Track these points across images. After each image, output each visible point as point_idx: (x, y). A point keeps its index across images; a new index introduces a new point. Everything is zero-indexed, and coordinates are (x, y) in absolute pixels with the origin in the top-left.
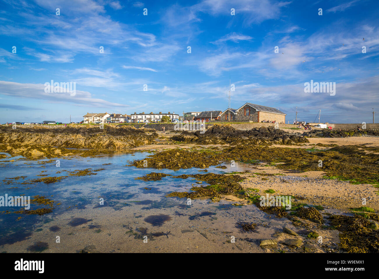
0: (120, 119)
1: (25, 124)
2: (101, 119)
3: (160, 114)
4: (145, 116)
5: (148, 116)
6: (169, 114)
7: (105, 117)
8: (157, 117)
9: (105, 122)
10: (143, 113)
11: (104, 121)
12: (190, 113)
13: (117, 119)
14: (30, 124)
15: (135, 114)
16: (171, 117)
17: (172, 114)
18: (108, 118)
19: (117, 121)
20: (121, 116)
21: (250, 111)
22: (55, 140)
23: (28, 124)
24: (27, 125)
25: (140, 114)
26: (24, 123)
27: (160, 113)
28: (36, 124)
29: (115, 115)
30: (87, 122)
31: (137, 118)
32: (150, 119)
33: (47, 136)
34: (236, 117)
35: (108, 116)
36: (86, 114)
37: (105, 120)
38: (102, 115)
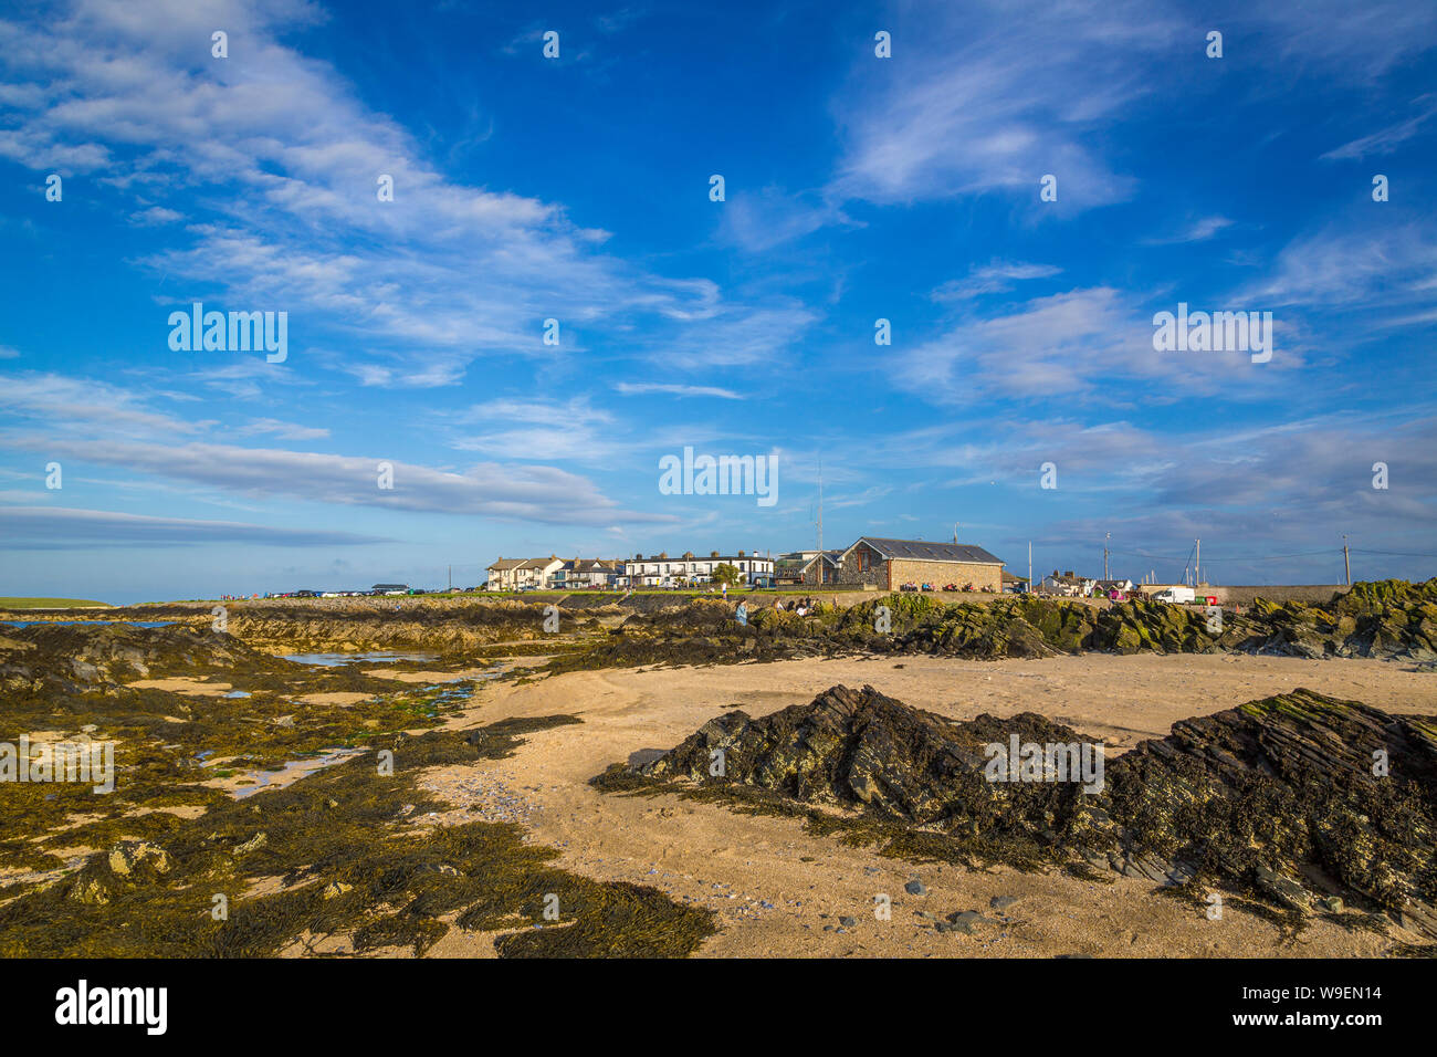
0: (591, 575)
1: (324, 595)
2: (537, 577)
3: (714, 557)
4: (668, 566)
5: (676, 567)
6: (741, 557)
7: (549, 570)
8: (703, 567)
9: (548, 585)
10: (662, 555)
11: (545, 582)
12: (800, 556)
13: (583, 576)
14: (336, 595)
15: (639, 559)
16: (747, 569)
17: (750, 559)
18: (556, 573)
19: (584, 582)
20: (597, 565)
21: (870, 558)
22: (378, 633)
23: (331, 595)
24: (330, 598)
25: (654, 560)
26: (320, 593)
27: (713, 554)
28: (354, 594)
29: (577, 565)
30: (496, 588)
31: (643, 572)
32: (683, 573)
33: (369, 627)
34: (840, 576)
35: (557, 565)
36: (493, 562)
37: (549, 578)
38: (539, 565)
